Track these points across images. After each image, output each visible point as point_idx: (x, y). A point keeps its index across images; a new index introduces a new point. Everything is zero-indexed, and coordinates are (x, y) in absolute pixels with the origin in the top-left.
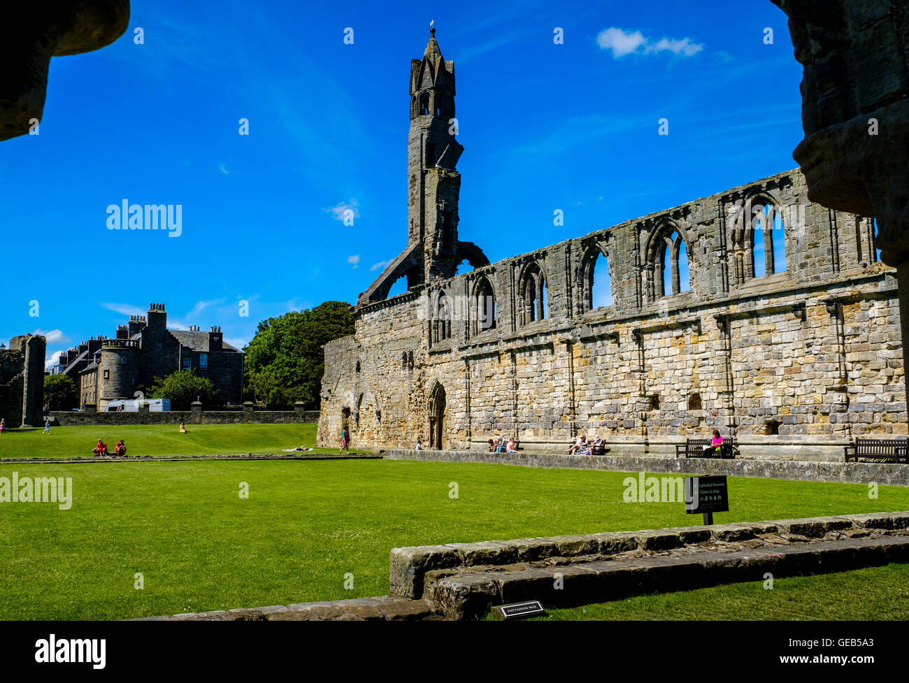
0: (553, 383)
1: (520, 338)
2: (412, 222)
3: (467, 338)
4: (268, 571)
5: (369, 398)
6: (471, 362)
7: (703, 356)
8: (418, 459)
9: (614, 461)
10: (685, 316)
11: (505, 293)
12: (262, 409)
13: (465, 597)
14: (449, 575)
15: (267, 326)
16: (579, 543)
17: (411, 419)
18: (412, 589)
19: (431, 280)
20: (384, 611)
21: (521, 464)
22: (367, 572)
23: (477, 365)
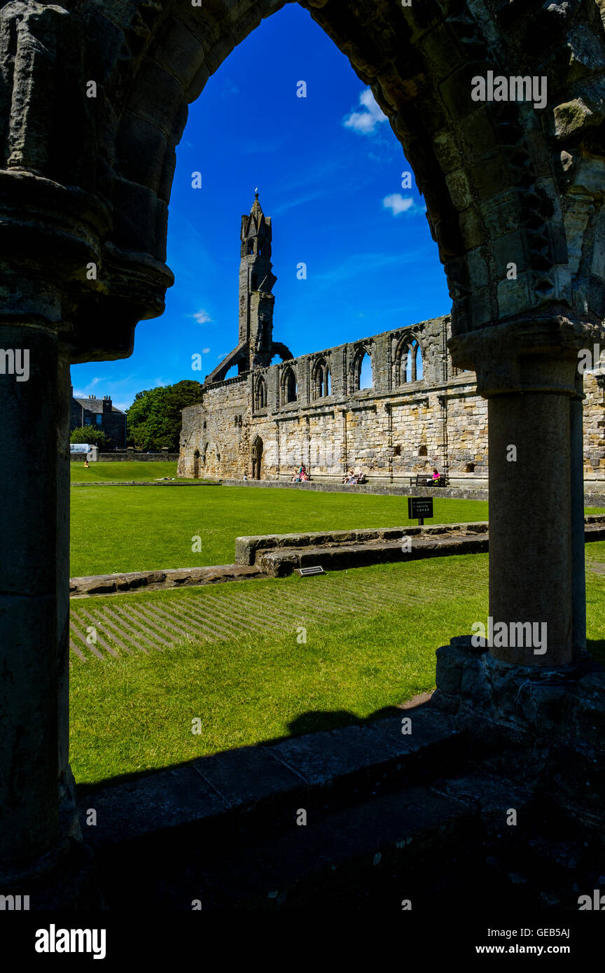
0: (333, 438)
1: (312, 408)
2: (241, 328)
3: (278, 407)
4: (159, 552)
5: (212, 445)
6: (280, 423)
7: (430, 422)
8: (245, 486)
9: (371, 488)
10: (419, 396)
11: (303, 378)
12: (140, 452)
13: (279, 564)
14: (270, 552)
15: (141, 396)
16: (346, 535)
17: (240, 460)
18: (248, 560)
19: (254, 367)
20: (233, 572)
21: (312, 489)
22: (219, 553)
23: (284, 425)
